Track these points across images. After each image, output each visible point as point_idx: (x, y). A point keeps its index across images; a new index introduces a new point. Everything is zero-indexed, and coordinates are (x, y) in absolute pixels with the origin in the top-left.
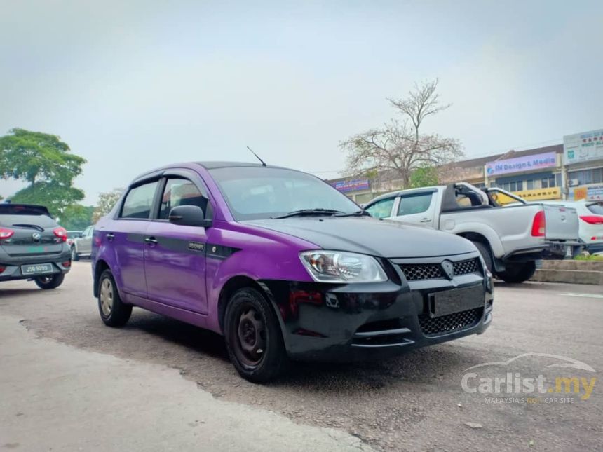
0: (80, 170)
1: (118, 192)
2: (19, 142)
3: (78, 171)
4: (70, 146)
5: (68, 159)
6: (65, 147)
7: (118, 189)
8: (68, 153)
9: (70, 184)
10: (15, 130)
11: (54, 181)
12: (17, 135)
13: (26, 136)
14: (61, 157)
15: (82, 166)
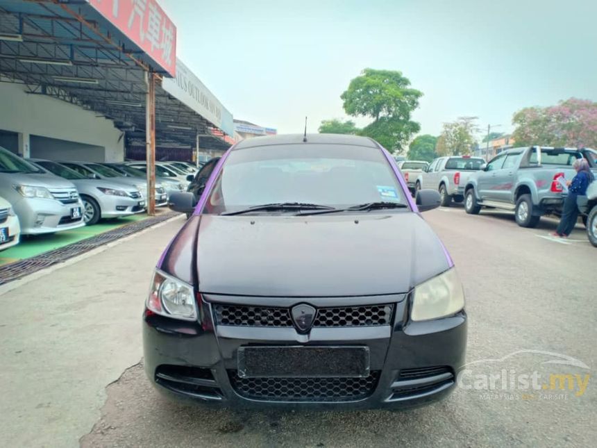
0: (417, 103)
1: (463, 121)
2: (366, 82)
3: (415, 105)
4: (410, 80)
5: (406, 93)
6: (406, 82)
7: (463, 118)
8: (408, 87)
9: (408, 118)
10: (366, 71)
11: (394, 116)
12: (367, 75)
13: (373, 76)
14: (401, 92)
15: (420, 100)
